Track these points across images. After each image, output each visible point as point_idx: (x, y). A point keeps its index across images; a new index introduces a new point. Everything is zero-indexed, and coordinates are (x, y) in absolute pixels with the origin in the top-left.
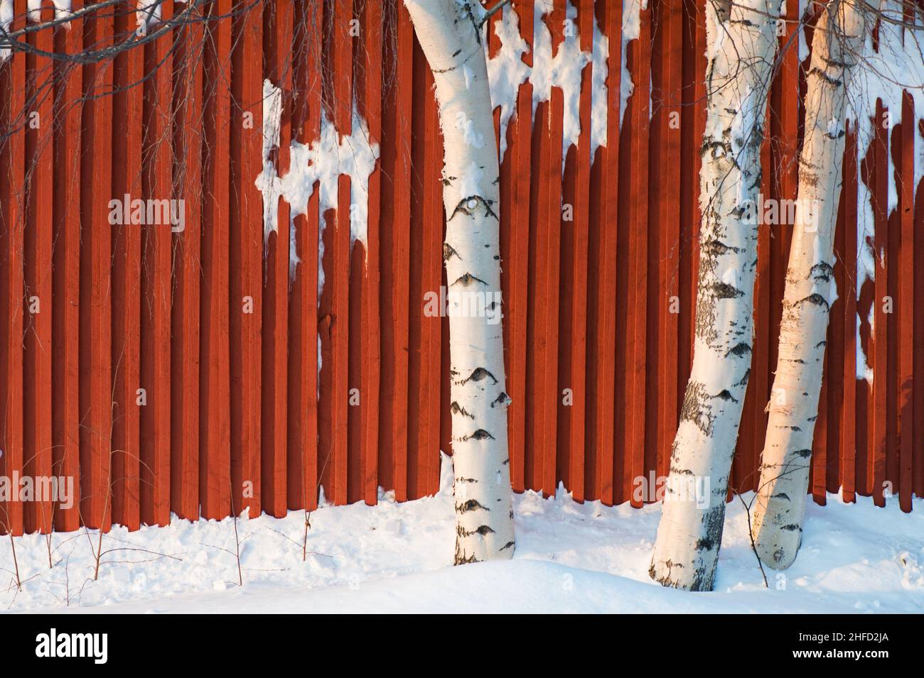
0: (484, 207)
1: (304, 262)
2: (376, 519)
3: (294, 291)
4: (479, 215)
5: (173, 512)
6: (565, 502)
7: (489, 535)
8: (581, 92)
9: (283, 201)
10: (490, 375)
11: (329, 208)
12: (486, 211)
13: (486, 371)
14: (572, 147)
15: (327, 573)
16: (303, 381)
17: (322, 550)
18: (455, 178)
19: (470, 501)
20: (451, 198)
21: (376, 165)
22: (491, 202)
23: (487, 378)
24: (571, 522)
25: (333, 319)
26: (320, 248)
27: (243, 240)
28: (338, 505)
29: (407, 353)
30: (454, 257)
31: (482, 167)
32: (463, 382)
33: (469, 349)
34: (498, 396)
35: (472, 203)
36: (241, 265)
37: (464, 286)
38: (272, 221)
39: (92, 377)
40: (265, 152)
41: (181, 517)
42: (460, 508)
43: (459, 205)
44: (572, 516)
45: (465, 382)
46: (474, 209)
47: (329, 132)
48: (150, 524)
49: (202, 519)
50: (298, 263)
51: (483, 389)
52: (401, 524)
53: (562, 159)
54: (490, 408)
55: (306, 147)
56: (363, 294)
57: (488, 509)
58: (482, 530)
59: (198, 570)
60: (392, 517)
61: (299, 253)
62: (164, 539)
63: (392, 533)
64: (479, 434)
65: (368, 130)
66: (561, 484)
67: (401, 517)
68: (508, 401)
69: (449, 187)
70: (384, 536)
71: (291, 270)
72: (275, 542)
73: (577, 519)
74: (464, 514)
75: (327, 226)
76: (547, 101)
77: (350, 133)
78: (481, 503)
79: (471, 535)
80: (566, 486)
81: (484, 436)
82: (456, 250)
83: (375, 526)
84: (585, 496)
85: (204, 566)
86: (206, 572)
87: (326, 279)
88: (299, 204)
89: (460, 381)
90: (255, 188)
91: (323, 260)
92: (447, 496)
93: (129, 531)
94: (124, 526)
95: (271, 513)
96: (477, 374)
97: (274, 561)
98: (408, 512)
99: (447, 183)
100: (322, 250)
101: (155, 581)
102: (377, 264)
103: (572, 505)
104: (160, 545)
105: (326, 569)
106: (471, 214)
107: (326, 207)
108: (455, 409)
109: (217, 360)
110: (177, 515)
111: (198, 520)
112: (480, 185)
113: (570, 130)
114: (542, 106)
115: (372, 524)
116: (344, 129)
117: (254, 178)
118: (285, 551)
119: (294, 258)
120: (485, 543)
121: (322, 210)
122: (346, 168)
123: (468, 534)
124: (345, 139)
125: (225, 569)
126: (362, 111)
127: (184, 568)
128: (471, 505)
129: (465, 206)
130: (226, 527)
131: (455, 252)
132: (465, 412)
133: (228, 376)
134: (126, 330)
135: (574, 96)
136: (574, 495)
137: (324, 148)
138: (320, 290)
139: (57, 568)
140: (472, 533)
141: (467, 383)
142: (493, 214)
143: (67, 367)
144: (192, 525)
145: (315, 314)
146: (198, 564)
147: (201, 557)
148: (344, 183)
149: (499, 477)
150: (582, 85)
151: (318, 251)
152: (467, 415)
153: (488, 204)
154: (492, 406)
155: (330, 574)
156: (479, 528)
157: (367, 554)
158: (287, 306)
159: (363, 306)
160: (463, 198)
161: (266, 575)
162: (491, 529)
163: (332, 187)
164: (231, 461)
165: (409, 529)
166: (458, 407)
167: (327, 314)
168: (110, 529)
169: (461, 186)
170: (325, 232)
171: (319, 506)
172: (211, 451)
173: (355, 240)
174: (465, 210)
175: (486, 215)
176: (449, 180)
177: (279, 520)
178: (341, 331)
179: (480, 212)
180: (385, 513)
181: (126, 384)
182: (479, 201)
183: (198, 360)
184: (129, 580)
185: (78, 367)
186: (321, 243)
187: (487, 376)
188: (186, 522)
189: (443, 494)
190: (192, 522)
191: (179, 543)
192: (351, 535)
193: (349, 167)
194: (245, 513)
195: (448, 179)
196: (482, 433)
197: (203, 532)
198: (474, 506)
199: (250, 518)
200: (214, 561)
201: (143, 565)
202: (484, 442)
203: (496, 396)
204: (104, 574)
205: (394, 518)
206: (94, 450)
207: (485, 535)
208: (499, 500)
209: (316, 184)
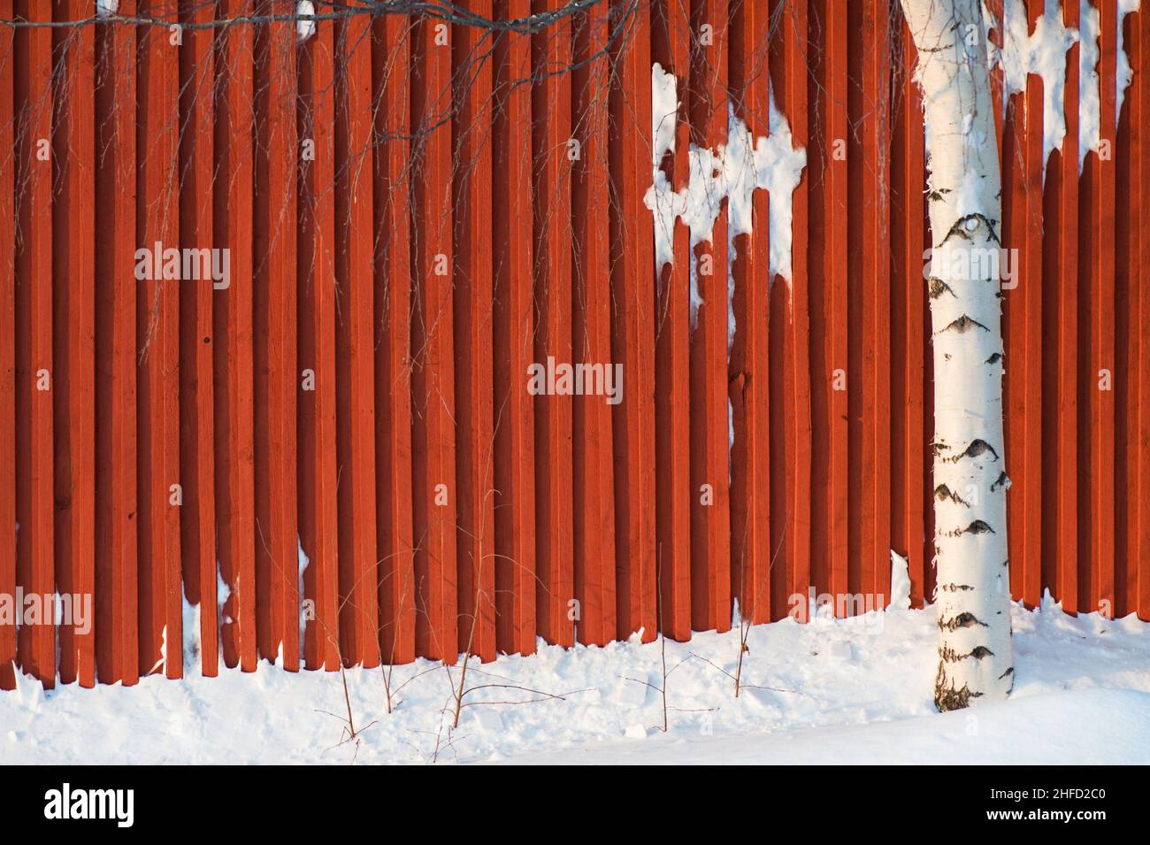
0: (986, 228)
1: (709, 303)
2: (815, 641)
3: (697, 340)
4: (980, 237)
5: (539, 636)
6: (1056, 616)
7: (986, 659)
8: (1066, 81)
9: (681, 224)
10: (991, 449)
11: (740, 233)
12: (988, 234)
13: (986, 444)
14: (1055, 152)
15: (771, 713)
16: (709, 460)
17: (756, 682)
18: (948, 191)
19: (963, 615)
20: (941, 216)
21: (802, 177)
22: (994, 222)
23: (987, 453)
24: (1072, 641)
25: (748, 379)
26: (729, 286)
27: (627, 275)
28: (760, 624)
29: (846, 422)
30: (946, 295)
31: (983, 177)
32: (956, 459)
33: (963, 414)
34: (998, 476)
35: (972, 224)
36: (625, 309)
37: (960, 333)
38: (665, 250)
39: (429, 459)
40: (656, 159)
41: (550, 643)
42: (949, 624)
43: (954, 227)
44: (1070, 633)
45: (958, 459)
46: (974, 231)
47: (739, 134)
48: (510, 653)
49: (578, 646)
50: (701, 306)
51: (981, 468)
52: (852, 647)
53: (1043, 169)
54: (989, 492)
55: (708, 153)
56: (786, 346)
57: (986, 625)
58: (979, 653)
59: (591, 711)
60: (837, 638)
61: (702, 293)
62: (534, 672)
63: (844, 659)
64: (976, 527)
65: (789, 130)
66: (1047, 591)
67: (848, 638)
68: (1008, 484)
69: (939, 202)
70: (832, 662)
71: (692, 315)
72: (689, 672)
73: (1079, 637)
74: (954, 631)
75: (738, 256)
76: (1022, 93)
77: (767, 134)
78: (976, 616)
79: (963, 659)
80: (1053, 594)
81: (982, 529)
82: (949, 285)
83: (816, 650)
84: (1078, 607)
85: (598, 706)
86: (605, 714)
87: (737, 326)
88: (702, 229)
89: (951, 457)
90: (643, 206)
91: (733, 300)
92: (901, 609)
93: (483, 662)
94: (475, 656)
95: (670, 635)
96: (975, 448)
97: (696, 698)
98: (855, 631)
99: (936, 197)
100: (731, 287)
101: (537, 728)
102: (805, 306)
103: (1066, 618)
104: (531, 680)
105: (770, 707)
106: (969, 238)
107: (736, 231)
108: (943, 494)
109: (596, 434)
110: (545, 640)
111: (573, 646)
112: (981, 200)
113: (1053, 131)
114: (1016, 98)
115: (812, 647)
116: (759, 129)
117: (643, 194)
118: (707, 684)
119: (696, 299)
120: (981, 670)
121: (731, 235)
122: (763, 180)
123: (959, 658)
124: (762, 141)
125: (629, 709)
126: (781, 107)
127: (571, 710)
128: (965, 619)
129: (962, 227)
130: (615, 655)
131: (948, 288)
132: (959, 498)
133: (611, 455)
134: (473, 395)
135: (1057, 85)
136: (1064, 605)
137: (734, 153)
138: (730, 341)
139: (399, 712)
140: (965, 656)
141: (961, 459)
142: (996, 238)
143: (396, 445)
144: (567, 653)
145: (725, 372)
146: (589, 705)
147: (591, 697)
148: (761, 200)
149: (999, 583)
150: (1067, 71)
151: (728, 289)
152: (961, 501)
153: (990, 224)
154: (992, 490)
155: (778, 715)
156: (974, 650)
157: (816, 686)
158: (688, 361)
159: (786, 361)
160: (960, 217)
161: (691, 717)
162: (989, 651)
163: (744, 206)
164: (617, 567)
165: (864, 653)
166: (948, 491)
167: (739, 373)
168: (457, 660)
169: (956, 200)
170: (735, 264)
171: (734, 625)
172: (588, 554)
173: (774, 275)
174: (963, 232)
175: (989, 240)
176: (941, 193)
177: (683, 644)
178: (758, 394)
179: (981, 234)
180: (824, 633)
181: (474, 467)
182: (980, 220)
183: (570, 435)
184: (501, 726)
185: (410, 446)
186: (731, 280)
187: (987, 450)
188: (557, 649)
189: (896, 607)
190: (566, 649)
191: (556, 677)
192: (787, 662)
193: (767, 179)
194: (636, 637)
195: (938, 192)
196: (980, 524)
197: (585, 662)
198: (969, 620)
199: (643, 643)
200: (611, 699)
201: (514, 707)
202: (981, 537)
203: (997, 476)
204: (466, 720)
205: (839, 639)
206: (431, 555)
207: (981, 659)
208: (999, 613)
209: (724, 202)
